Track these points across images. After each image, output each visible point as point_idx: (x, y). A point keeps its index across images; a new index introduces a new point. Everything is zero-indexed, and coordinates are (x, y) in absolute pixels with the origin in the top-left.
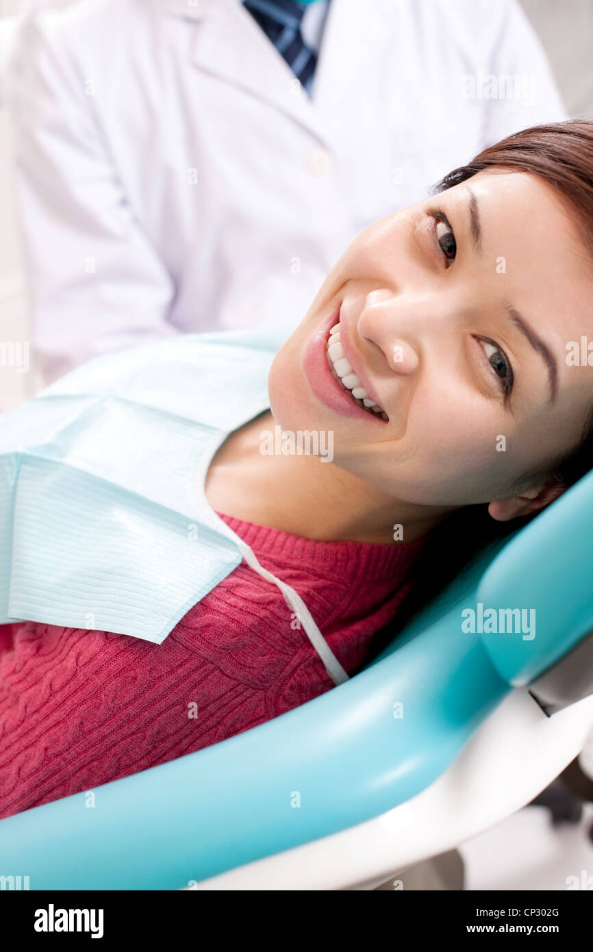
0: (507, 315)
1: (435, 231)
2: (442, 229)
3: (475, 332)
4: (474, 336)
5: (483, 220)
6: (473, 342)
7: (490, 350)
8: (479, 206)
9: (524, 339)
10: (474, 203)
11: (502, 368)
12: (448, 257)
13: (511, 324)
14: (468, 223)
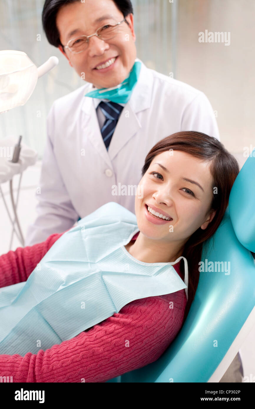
0: (183, 180)
1: (155, 177)
2: (156, 175)
3: (179, 188)
4: (180, 189)
5: (164, 166)
6: (180, 190)
7: (184, 190)
8: (161, 164)
9: (189, 183)
10: (160, 165)
11: (189, 192)
12: (161, 179)
13: (185, 181)
14: (161, 169)
